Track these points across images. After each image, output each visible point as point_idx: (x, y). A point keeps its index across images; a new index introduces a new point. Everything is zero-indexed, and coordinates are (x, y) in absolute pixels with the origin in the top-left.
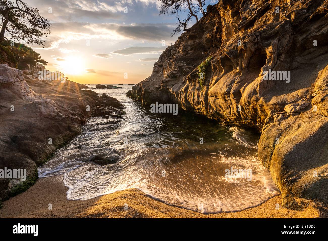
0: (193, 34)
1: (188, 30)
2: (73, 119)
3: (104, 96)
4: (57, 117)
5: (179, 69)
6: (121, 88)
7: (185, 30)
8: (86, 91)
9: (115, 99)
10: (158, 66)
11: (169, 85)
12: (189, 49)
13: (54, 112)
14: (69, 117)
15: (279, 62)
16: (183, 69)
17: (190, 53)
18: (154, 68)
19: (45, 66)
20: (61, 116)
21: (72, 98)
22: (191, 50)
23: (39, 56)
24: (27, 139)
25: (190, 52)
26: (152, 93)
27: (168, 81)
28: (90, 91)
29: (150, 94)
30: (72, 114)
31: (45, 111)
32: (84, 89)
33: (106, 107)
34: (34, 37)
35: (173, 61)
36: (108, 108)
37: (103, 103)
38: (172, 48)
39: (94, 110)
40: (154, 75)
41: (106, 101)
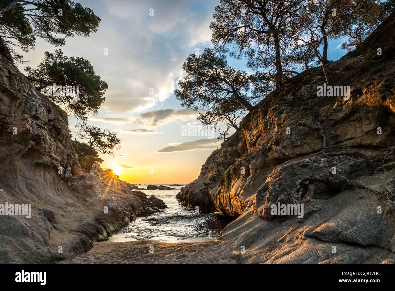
0: (231, 142)
1: (228, 139)
2: (126, 213)
3: (153, 197)
4: (117, 210)
5: (218, 173)
6: (175, 189)
7: (225, 138)
8: (136, 191)
9: (161, 201)
10: (204, 169)
11: (210, 188)
12: (228, 154)
13: (116, 206)
14: (123, 211)
15: (256, 174)
16: (221, 173)
17: (228, 159)
18: (202, 170)
19: (100, 164)
20: (119, 210)
21: (126, 198)
22: (230, 155)
23: (98, 155)
24: (103, 219)
25: (228, 157)
26: (197, 195)
27: (208, 184)
28: (140, 193)
29: (195, 196)
30: (125, 210)
31: (111, 205)
32: (134, 190)
33: (151, 207)
34: (108, 150)
35: (214, 166)
36: (152, 209)
37: (149, 204)
38: (217, 152)
39: (141, 209)
40: (201, 177)
41: (153, 203)
